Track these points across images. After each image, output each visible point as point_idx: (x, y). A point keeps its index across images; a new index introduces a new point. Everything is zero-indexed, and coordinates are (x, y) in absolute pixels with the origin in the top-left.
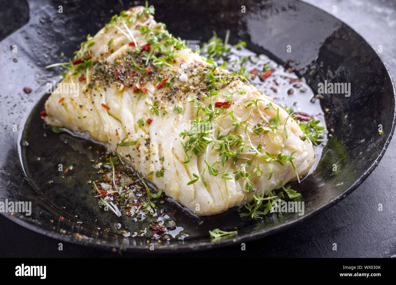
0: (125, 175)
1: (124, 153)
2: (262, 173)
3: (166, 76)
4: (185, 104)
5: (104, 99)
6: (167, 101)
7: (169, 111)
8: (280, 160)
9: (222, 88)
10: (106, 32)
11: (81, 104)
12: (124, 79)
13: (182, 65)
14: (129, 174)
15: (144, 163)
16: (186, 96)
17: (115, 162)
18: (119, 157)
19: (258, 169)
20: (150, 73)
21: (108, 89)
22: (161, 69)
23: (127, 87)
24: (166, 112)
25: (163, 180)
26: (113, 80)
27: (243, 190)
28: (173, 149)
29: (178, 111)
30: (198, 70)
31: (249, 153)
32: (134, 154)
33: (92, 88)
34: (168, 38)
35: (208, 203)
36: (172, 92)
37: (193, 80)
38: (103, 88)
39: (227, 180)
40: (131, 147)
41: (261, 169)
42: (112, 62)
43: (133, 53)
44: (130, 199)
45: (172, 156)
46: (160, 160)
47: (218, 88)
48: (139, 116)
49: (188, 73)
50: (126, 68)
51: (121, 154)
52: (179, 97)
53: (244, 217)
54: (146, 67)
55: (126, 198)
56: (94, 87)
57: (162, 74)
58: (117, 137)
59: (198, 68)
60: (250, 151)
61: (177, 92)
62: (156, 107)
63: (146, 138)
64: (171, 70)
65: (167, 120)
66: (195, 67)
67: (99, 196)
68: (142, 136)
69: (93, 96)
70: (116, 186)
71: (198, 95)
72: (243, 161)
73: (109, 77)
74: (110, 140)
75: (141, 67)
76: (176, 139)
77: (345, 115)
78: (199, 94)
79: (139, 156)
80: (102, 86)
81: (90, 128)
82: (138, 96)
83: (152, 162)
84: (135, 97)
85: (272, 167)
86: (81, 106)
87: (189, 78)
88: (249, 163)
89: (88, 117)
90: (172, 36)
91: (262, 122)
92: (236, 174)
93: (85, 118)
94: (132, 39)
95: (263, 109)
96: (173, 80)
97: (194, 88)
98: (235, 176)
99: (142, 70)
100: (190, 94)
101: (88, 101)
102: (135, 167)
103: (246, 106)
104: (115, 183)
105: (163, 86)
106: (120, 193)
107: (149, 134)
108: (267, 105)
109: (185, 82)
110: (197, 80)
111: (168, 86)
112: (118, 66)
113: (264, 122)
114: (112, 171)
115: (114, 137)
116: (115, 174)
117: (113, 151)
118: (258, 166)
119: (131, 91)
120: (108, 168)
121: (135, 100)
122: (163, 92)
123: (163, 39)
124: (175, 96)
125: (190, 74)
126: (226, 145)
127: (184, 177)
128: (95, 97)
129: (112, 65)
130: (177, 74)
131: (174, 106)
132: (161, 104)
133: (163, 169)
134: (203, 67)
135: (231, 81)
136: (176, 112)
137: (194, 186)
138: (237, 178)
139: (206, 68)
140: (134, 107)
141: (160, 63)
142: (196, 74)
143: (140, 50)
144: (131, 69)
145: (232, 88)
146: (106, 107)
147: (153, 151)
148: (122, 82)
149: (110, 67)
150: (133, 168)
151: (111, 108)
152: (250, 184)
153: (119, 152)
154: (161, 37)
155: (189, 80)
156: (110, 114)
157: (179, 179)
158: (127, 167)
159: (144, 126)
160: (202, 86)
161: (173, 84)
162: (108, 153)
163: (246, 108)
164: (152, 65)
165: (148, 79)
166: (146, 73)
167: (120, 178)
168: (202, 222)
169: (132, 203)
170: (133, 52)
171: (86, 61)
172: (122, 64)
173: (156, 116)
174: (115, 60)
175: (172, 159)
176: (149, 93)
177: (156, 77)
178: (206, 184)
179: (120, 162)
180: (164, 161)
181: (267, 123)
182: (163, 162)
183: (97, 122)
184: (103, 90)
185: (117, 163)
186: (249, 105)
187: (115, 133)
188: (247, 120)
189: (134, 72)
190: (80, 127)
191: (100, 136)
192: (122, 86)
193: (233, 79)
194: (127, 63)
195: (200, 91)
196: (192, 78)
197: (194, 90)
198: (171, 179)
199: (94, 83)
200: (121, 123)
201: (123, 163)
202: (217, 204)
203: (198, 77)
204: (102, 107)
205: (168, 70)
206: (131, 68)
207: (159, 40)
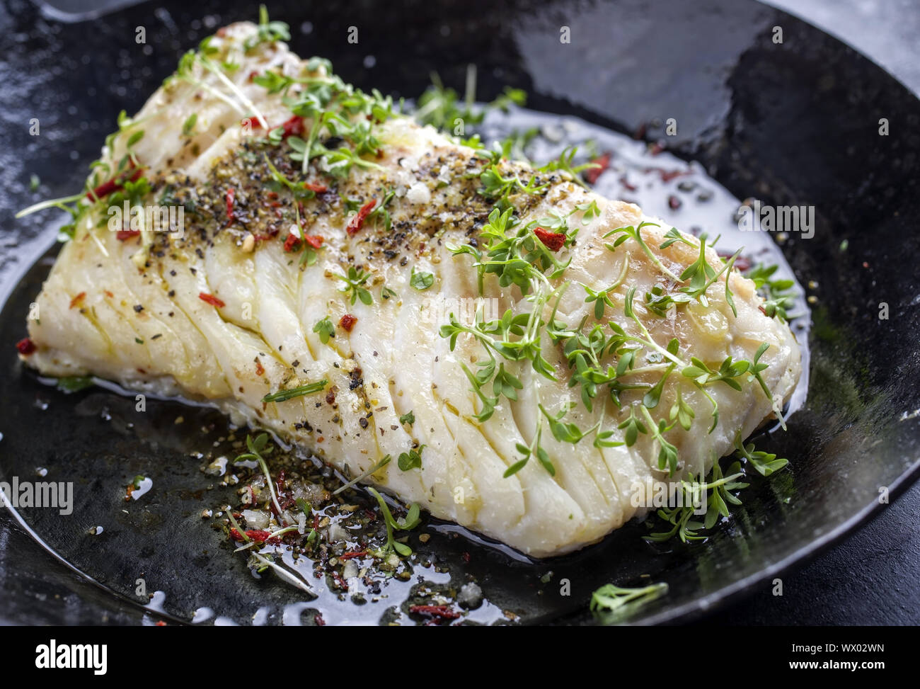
0: (299, 479)
1: (286, 419)
2: (692, 416)
3: (367, 195)
4: (439, 262)
5: (203, 281)
6: (384, 261)
7: (399, 287)
8: (728, 377)
9: (531, 209)
10: (169, 101)
11: (138, 303)
12: (251, 219)
13: (403, 163)
14: (311, 475)
15: (357, 437)
16: (434, 241)
17: (263, 450)
18: (269, 434)
19: (682, 409)
20: (321, 194)
21: (208, 252)
22: (349, 178)
23: (265, 239)
24: (390, 291)
25: (421, 477)
26: (218, 225)
27: (651, 469)
28: (435, 387)
29: (425, 284)
30: (453, 170)
31: (648, 368)
32: (318, 419)
33: (160, 254)
34: (346, 96)
35: (571, 517)
36: (394, 235)
37: (445, 196)
38: (194, 251)
39: (606, 451)
40: (309, 401)
41: (688, 407)
42: (204, 178)
43: (260, 145)
44: (334, 543)
45: (435, 406)
46: (403, 422)
47: (518, 210)
48: (316, 314)
49: (427, 181)
50: (247, 188)
51: (276, 423)
52: (419, 247)
53: (658, 544)
54: (304, 178)
55: (323, 541)
56: (166, 251)
57: (354, 193)
58: (260, 379)
59: (449, 164)
60: (649, 362)
61: (409, 233)
62: (360, 281)
63: (350, 370)
64: (376, 177)
65: (398, 313)
66: (441, 161)
67: (247, 546)
68: (336, 366)
69: (167, 275)
70: (286, 512)
71: (469, 233)
72: (637, 392)
73: (204, 219)
74: (241, 390)
75: (292, 180)
76: (437, 360)
77: (840, 243)
78: (471, 231)
79: (337, 420)
80: (191, 246)
81: (176, 364)
82: (298, 259)
83: (383, 431)
84: (290, 263)
85: (714, 399)
86: (139, 309)
87: (432, 192)
88: (655, 395)
89: (165, 336)
90: (354, 90)
91: (663, 283)
92: (627, 429)
93: (158, 340)
94: (246, 109)
95: (657, 248)
96: (389, 204)
97: (454, 218)
98: (624, 434)
99: (296, 189)
100: (446, 235)
101: (156, 293)
102: (326, 452)
103: (611, 244)
104: (281, 506)
105: (365, 223)
106: (301, 532)
107: (352, 357)
108: (667, 236)
109: (423, 204)
110: (454, 196)
111: (378, 223)
112: (226, 185)
113: (668, 281)
114: (263, 474)
115: (253, 380)
116: (273, 480)
117: (248, 420)
118: (680, 399)
119: (277, 247)
120: (246, 468)
121: (293, 271)
122: (367, 240)
123: (332, 101)
124: (404, 245)
125: (434, 183)
126: (586, 356)
127: (487, 458)
128: (175, 279)
129: (206, 185)
130: (395, 186)
131: (410, 271)
132: (370, 272)
133: (416, 445)
134: (463, 160)
135: (549, 187)
136: (419, 288)
137: (519, 478)
138: (631, 440)
139: (473, 162)
140: (295, 292)
141: (343, 163)
142: (450, 179)
143: (278, 135)
144: (265, 190)
145: (559, 204)
146: (212, 300)
147: (379, 400)
148: (246, 227)
149: (201, 192)
150: (317, 456)
151: (227, 302)
152: (669, 452)
153: (271, 418)
154: (326, 96)
155: (433, 198)
156: (226, 320)
157: (471, 466)
158: (299, 459)
159: (337, 336)
160: (476, 209)
161: (392, 214)
162: (234, 427)
163: (612, 250)
164: (320, 172)
165: (318, 211)
166: (309, 195)
167: (289, 489)
168: (550, 573)
169: (343, 553)
170: (258, 143)
171: (128, 185)
172: (235, 180)
173: (364, 305)
174: (214, 171)
175: (440, 417)
176: (329, 247)
177: (340, 201)
178: (551, 469)
179: (278, 447)
180: (415, 425)
181: (677, 284)
182: (411, 427)
183: (193, 347)
184: (195, 257)
185: (269, 450)
186: (619, 242)
187: (252, 367)
188: (623, 282)
189: (274, 197)
190: (144, 367)
191: (208, 384)
192: (249, 239)
193: (552, 180)
194: (249, 174)
195: (473, 222)
196: (442, 192)
197: (456, 223)
198: (448, 469)
199: (164, 241)
200: (262, 338)
201: (286, 448)
202: (595, 516)
203: (456, 187)
204: (202, 301)
205: (369, 180)
206: (263, 187)
207: (324, 103)
